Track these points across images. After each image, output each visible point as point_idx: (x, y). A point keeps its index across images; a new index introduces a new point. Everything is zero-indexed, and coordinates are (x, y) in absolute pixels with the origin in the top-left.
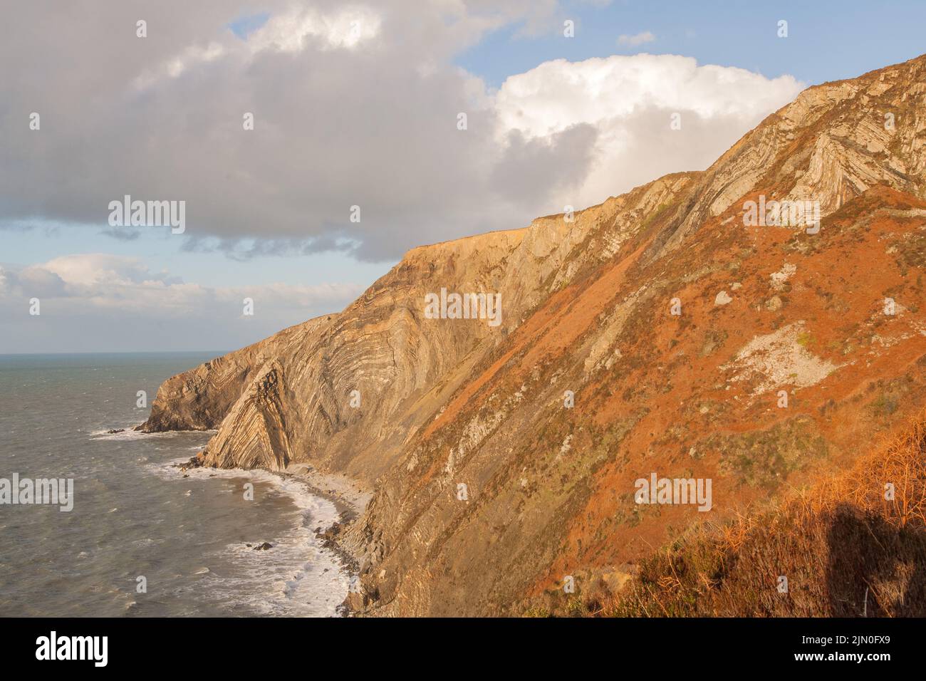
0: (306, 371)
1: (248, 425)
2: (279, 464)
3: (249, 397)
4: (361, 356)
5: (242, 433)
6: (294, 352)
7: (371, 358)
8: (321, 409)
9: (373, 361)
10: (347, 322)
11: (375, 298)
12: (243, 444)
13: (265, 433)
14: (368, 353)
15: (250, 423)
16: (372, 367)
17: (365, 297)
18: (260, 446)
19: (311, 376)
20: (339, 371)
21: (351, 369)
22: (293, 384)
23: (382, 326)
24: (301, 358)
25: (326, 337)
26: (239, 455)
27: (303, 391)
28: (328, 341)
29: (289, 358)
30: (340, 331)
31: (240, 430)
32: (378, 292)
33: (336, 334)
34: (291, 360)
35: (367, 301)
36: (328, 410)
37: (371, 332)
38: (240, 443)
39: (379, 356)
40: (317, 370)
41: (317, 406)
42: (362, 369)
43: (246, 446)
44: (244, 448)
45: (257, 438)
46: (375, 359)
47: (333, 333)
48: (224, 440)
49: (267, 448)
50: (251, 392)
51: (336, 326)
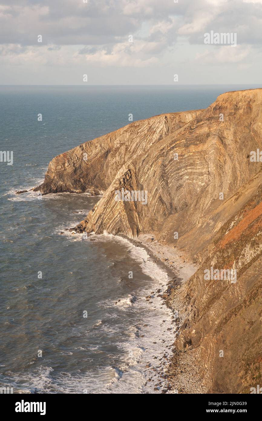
0: (151, 172)
1: (114, 207)
2: (133, 234)
3: (114, 189)
4: (187, 166)
5: (110, 212)
6: (143, 159)
7: (194, 169)
8: (160, 199)
9: (195, 171)
10: (178, 142)
11: (196, 127)
12: (110, 219)
13: (124, 213)
14: (191, 165)
15: (114, 205)
16: (194, 175)
17: (190, 127)
18: (121, 221)
19: (154, 176)
20: (172, 175)
21: (180, 174)
22: (142, 180)
23: (201, 148)
24: (147, 163)
25: (164, 151)
26: (108, 225)
27: (148, 185)
28: (165, 153)
29: (140, 163)
30: (173, 148)
31: (109, 210)
32: (199, 124)
33: (170, 150)
34: (141, 164)
35: (192, 129)
36: (165, 199)
37: (194, 151)
38: (108, 218)
39: (199, 167)
40: (158, 172)
41: (157, 196)
42: (187, 175)
43: (112, 220)
44: (111, 222)
45: (119, 216)
46: (196, 169)
47: (169, 149)
48: (98, 215)
49: (126, 223)
50: (115, 185)
51: (171, 144)
